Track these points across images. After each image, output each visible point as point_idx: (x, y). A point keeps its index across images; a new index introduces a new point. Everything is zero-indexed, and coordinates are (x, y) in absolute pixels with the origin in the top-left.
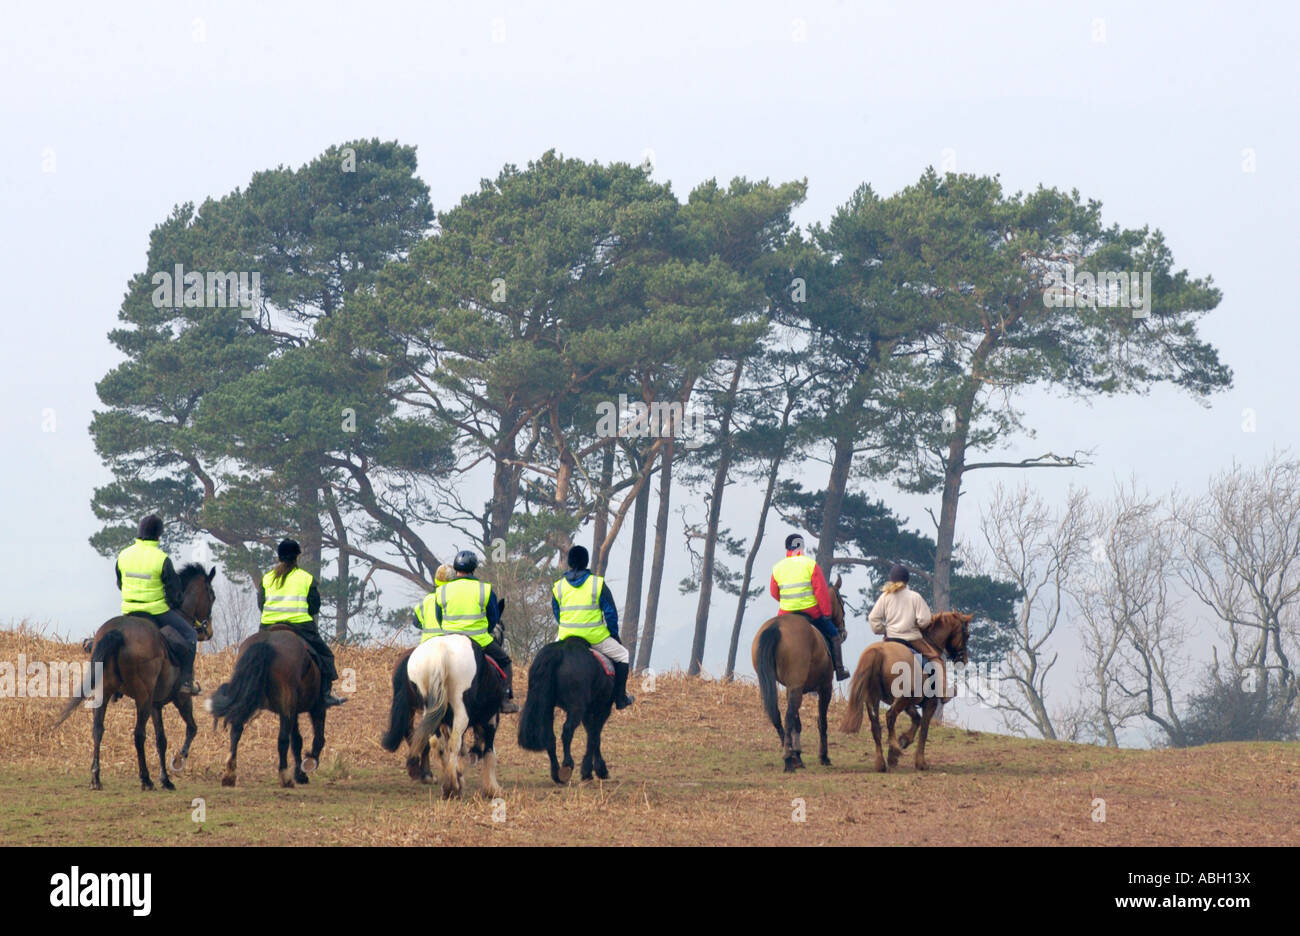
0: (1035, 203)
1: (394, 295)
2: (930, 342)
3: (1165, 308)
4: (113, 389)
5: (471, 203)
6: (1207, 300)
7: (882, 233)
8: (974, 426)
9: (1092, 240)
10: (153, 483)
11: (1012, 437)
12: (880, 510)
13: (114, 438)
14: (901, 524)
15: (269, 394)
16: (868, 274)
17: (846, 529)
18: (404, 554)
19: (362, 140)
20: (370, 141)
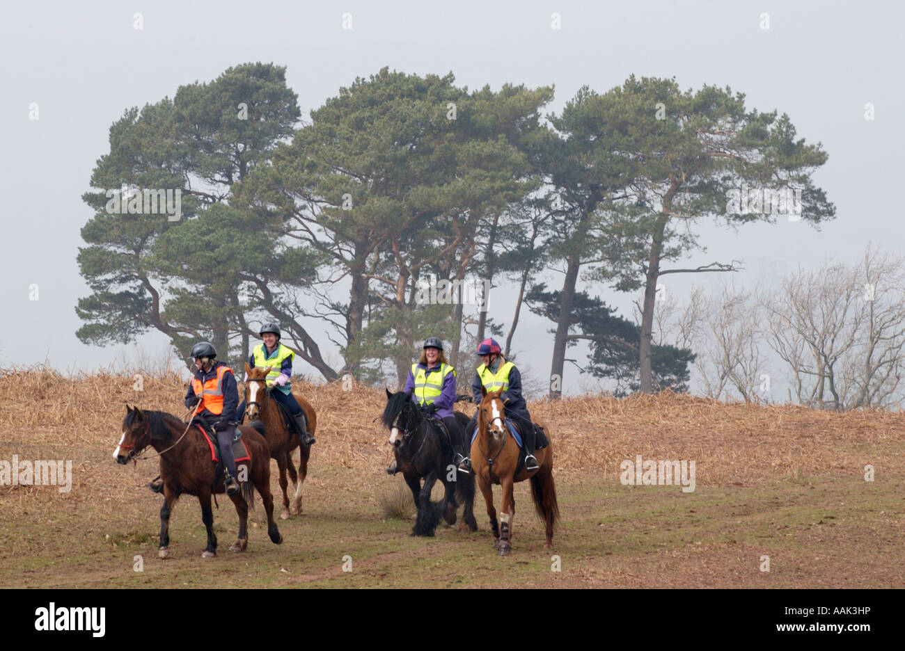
0: (703, 97)
1: (286, 166)
2: (629, 190)
3: (792, 165)
4: (90, 233)
5: (334, 104)
6: (818, 159)
7: (600, 119)
8: (667, 245)
9: (740, 120)
10: (118, 294)
11: (692, 252)
12: (597, 302)
13: (94, 266)
14: (612, 312)
15: (204, 234)
16: (590, 146)
17: (574, 316)
18: (294, 339)
19: (250, 64)
20: (255, 64)
